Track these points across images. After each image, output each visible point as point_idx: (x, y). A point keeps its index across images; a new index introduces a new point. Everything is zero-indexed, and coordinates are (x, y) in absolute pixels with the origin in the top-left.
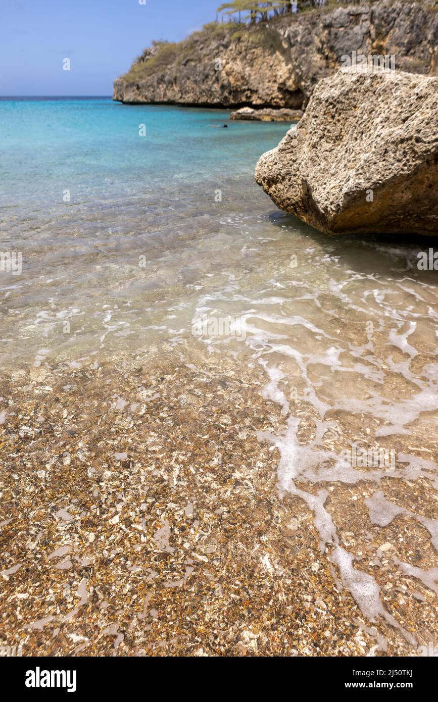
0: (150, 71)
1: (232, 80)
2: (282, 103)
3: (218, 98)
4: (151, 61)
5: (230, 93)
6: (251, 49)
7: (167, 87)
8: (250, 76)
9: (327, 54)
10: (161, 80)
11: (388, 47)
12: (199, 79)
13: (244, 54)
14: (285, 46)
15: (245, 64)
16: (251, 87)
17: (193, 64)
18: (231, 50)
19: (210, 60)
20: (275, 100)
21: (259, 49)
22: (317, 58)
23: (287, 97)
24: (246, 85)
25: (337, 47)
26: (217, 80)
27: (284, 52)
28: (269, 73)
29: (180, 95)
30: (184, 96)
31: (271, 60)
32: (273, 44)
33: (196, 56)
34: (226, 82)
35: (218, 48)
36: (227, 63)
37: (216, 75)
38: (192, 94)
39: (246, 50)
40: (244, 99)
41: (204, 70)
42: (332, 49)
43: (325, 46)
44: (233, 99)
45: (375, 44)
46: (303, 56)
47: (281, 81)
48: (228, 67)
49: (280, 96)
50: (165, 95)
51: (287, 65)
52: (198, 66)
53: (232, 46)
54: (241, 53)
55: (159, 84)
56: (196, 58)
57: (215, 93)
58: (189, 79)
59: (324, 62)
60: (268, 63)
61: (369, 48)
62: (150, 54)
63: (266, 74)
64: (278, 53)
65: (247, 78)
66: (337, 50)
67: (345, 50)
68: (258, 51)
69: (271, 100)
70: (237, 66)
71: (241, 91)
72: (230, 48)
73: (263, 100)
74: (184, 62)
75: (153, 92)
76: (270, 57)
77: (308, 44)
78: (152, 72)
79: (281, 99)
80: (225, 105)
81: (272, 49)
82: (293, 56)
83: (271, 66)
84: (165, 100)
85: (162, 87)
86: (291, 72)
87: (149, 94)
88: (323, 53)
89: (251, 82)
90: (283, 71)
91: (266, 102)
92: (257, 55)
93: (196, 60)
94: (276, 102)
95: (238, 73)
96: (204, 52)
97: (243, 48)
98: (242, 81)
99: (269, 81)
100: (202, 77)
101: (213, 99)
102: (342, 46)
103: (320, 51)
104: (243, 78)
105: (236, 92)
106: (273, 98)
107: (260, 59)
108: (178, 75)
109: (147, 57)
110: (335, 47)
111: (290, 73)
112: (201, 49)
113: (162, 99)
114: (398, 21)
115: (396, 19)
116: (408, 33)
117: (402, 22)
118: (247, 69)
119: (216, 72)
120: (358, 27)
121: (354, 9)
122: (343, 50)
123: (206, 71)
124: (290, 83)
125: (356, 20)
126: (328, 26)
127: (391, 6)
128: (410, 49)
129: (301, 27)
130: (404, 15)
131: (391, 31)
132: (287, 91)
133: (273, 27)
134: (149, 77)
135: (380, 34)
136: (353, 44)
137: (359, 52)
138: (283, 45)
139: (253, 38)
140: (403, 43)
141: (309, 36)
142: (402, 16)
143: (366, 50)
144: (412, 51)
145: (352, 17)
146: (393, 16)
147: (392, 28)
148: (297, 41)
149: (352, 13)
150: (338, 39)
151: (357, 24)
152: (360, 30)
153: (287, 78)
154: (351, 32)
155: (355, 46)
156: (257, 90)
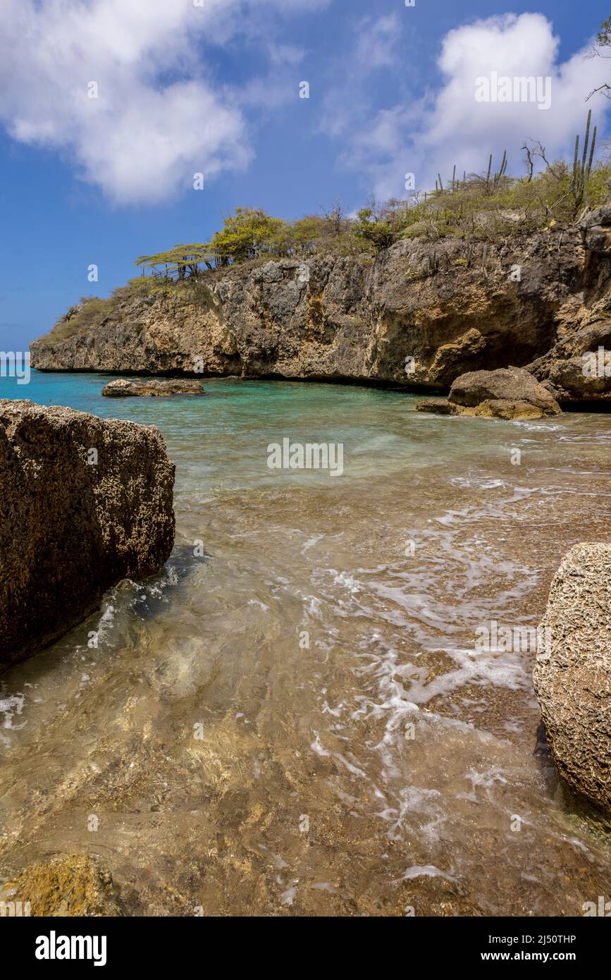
0: (71, 333)
1: (158, 342)
2: (220, 369)
3: (143, 364)
4: (75, 320)
5: (157, 358)
6: (179, 307)
7: (89, 351)
8: (179, 337)
9: (261, 312)
10: (81, 343)
11: (325, 305)
12: (119, 342)
13: (171, 312)
14: (217, 303)
15: (174, 324)
16: (181, 351)
17: (112, 324)
18: (156, 308)
19: (132, 319)
20: (212, 366)
21: (189, 306)
22: (251, 317)
23: (226, 362)
24: (176, 348)
25: (271, 305)
26: (141, 342)
27: (218, 310)
28: (202, 334)
29: (98, 361)
30: (102, 362)
31: (204, 319)
32: (204, 300)
33: (117, 314)
34: (151, 345)
35: (141, 305)
36: (152, 323)
37: (139, 337)
38: (112, 360)
39: (173, 308)
40: (174, 365)
41: (125, 331)
42: (266, 306)
43: (259, 303)
44: (161, 365)
45: (311, 301)
46: (236, 314)
47: (216, 343)
48: (154, 326)
49: (218, 361)
50: (86, 360)
51: (221, 325)
52: (118, 326)
53: (157, 303)
54: (168, 311)
55: (79, 347)
56: (116, 317)
57: (139, 358)
58: (107, 342)
59: (259, 321)
60: (201, 323)
61: (308, 305)
62: (76, 312)
63: (199, 335)
64: (211, 311)
65: (177, 341)
66: (272, 308)
67: (280, 308)
68: (189, 309)
69: (206, 366)
70: (165, 327)
71: (170, 355)
72: (155, 305)
74: (102, 322)
75: (71, 357)
76: (203, 316)
77: (240, 302)
78: (71, 334)
79: (219, 365)
80: (152, 372)
81: (206, 307)
82: (224, 315)
83: (204, 326)
84: (87, 366)
85: (84, 350)
86: (226, 333)
87: (66, 360)
88: (258, 311)
89: (181, 345)
90: (217, 331)
91: (199, 368)
92: (187, 313)
93: (116, 320)
94: (213, 369)
95: (166, 335)
96: (126, 310)
97: (171, 306)
98: (170, 344)
99: (204, 343)
100: (122, 339)
101: (138, 365)
102: (276, 303)
103: (253, 308)
104: (171, 340)
105: (163, 357)
106: (208, 364)
107: (193, 318)
108: (96, 337)
109: (73, 316)
110: (268, 304)
112: (122, 307)
113: (83, 366)
114: (332, 274)
115: (329, 273)
116: (345, 289)
117: (337, 277)
118: (176, 329)
119: (138, 333)
120: (293, 282)
121: (287, 262)
122: (278, 307)
123: (127, 333)
124: (226, 345)
125: (290, 275)
126: (259, 281)
127: (322, 259)
128: (350, 307)
129: (231, 282)
130: (338, 269)
131: (326, 287)
132: (224, 354)
133: (202, 282)
134: (67, 340)
135: (315, 289)
136: (290, 300)
137: (298, 310)
138: (214, 302)
139: (181, 294)
140: (341, 300)
141: (241, 292)
142: (336, 270)
143: (304, 307)
144: (353, 309)
145: (285, 271)
146: (326, 269)
147: (326, 283)
148: (227, 298)
149: (284, 266)
150: (272, 294)
151: (291, 279)
152: (295, 285)
153: (223, 340)
154: (285, 287)
155: (292, 303)
156: (189, 355)
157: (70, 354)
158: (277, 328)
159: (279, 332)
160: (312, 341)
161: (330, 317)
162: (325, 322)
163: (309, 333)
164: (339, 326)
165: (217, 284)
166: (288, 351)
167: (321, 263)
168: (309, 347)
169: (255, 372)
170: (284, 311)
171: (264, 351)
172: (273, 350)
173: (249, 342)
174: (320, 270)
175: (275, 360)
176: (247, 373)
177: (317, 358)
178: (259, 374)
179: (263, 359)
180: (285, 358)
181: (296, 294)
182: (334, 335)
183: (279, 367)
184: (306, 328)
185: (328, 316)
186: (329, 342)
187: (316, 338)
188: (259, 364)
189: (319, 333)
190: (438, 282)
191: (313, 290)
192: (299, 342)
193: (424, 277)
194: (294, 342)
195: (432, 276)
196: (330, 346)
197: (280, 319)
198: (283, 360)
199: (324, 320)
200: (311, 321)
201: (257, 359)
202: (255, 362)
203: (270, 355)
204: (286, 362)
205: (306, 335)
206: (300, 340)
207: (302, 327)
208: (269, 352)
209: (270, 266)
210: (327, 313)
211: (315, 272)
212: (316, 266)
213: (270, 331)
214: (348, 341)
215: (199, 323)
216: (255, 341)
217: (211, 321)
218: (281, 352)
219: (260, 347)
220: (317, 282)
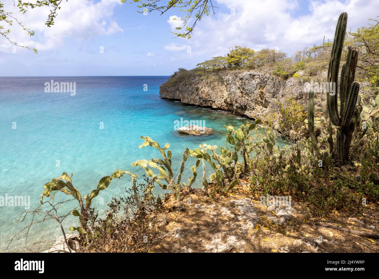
1: (203, 95)
2: (226, 108)
3: (198, 103)
4: (176, 79)
5: (203, 101)
6: (212, 82)
9: (242, 91)
10: (177, 89)
11: (265, 93)
12: (190, 93)
13: (209, 84)
14: (226, 84)
15: (210, 89)
16: (212, 100)
18: (204, 82)
19: (195, 85)
20: (223, 107)
21: (216, 82)
22: (238, 92)
23: (228, 106)
24: (210, 98)
27: (226, 86)
29: (182, 98)
30: (184, 100)
31: (221, 88)
32: (221, 81)
33: (190, 82)
34: (201, 96)
35: (199, 80)
36: (202, 88)
37: (197, 93)
38: (187, 100)
40: (209, 105)
42: (243, 89)
43: (241, 87)
44: (205, 104)
45: (260, 90)
47: (225, 98)
48: (202, 89)
49: (225, 105)
50: (179, 96)
51: (227, 92)
52: (190, 87)
53: (204, 80)
54: (208, 84)
55: (176, 91)
56: (189, 84)
57: (197, 100)
58: (186, 93)
59: (240, 94)
61: (259, 92)
62: (177, 74)
63: (219, 94)
64: (224, 86)
65: (211, 95)
66: (245, 90)
67: (249, 90)
68: (216, 83)
69: (221, 106)
70: (206, 89)
71: (208, 100)
74: (184, 85)
76: (221, 86)
78: (174, 85)
79: (226, 106)
80: (201, 106)
81: (222, 83)
82: (228, 89)
83: (221, 91)
84: (179, 98)
85: (178, 93)
87: (172, 95)
88: (240, 90)
89: (212, 97)
90: (226, 94)
91: (218, 107)
92: (215, 85)
94: (223, 108)
95: (207, 93)
97: (209, 82)
98: (209, 97)
99: (221, 97)
101: (196, 103)
102: (247, 88)
103: (239, 88)
104: (209, 95)
105: (205, 101)
106: (222, 106)
107: (217, 87)
108: (182, 90)
109: (176, 76)
110: (244, 88)
111: (229, 96)
112: (192, 80)
113: (177, 98)
114: (268, 82)
115: (267, 81)
116: (273, 88)
117: (270, 83)
118: (211, 91)
119: (197, 91)
120: (254, 81)
121: (252, 73)
122: (248, 90)
123: (193, 90)
124: (229, 100)
126: (241, 79)
127: (265, 75)
128: (275, 95)
129: (231, 77)
130: (271, 80)
131: (266, 86)
132: (228, 103)
133: (221, 74)
134: (172, 88)
135: (262, 86)
137: (255, 92)
138: (225, 83)
139: (213, 77)
140: (271, 92)
141: (234, 81)
142: (270, 80)
143: (257, 92)
144: (275, 96)
145: (251, 76)
146: (266, 80)
147: (266, 85)
148: (229, 83)
149: (251, 74)
150: (246, 85)
151: (254, 79)
152: (255, 82)
153: (227, 98)
154: (251, 82)
155: (253, 89)
156: (215, 101)
157: (173, 93)
158: (247, 98)
159: (248, 99)
160: (260, 105)
161: (267, 98)
162: (265, 99)
163: (259, 102)
164: (269, 102)
165: (226, 77)
166: (251, 107)
167: (264, 77)
168: (259, 108)
169: (238, 113)
170: (250, 92)
171: (242, 106)
172: (245, 106)
173: (236, 102)
174: (264, 79)
175: (246, 110)
176: (235, 112)
177: (261, 113)
178: (240, 114)
179: (242, 109)
180: (250, 110)
181: (255, 85)
182: (268, 105)
183: (247, 113)
184: (258, 100)
185: (265, 98)
186: (266, 107)
187: (261, 104)
188: (240, 110)
189: (262, 103)
190: (302, 102)
191: (261, 86)
192: (255, 105)
193: (297, 99)
194: (253, 104)
195: (300, 99)
196: (266, 109)
197: (248, 95)
198: (249, 110)
199: (264, 99)
200: (260, 98)
201: (239, 109)
203: (244, 108)
204: (250, 111)
205: (257, 103)
206: (255, 104)
207: (257, 100)
208: (244, 107)
209: (245, 73)
210: (265, 97)
211: (261, 80)
212: (262, 78)
213: (244, 98)
214: (272, 109)
215: (219, 89)
216: (239, 102)
217: (223, 89)
218: (248, 108)
219: (240, 104)
220: (262, 84)
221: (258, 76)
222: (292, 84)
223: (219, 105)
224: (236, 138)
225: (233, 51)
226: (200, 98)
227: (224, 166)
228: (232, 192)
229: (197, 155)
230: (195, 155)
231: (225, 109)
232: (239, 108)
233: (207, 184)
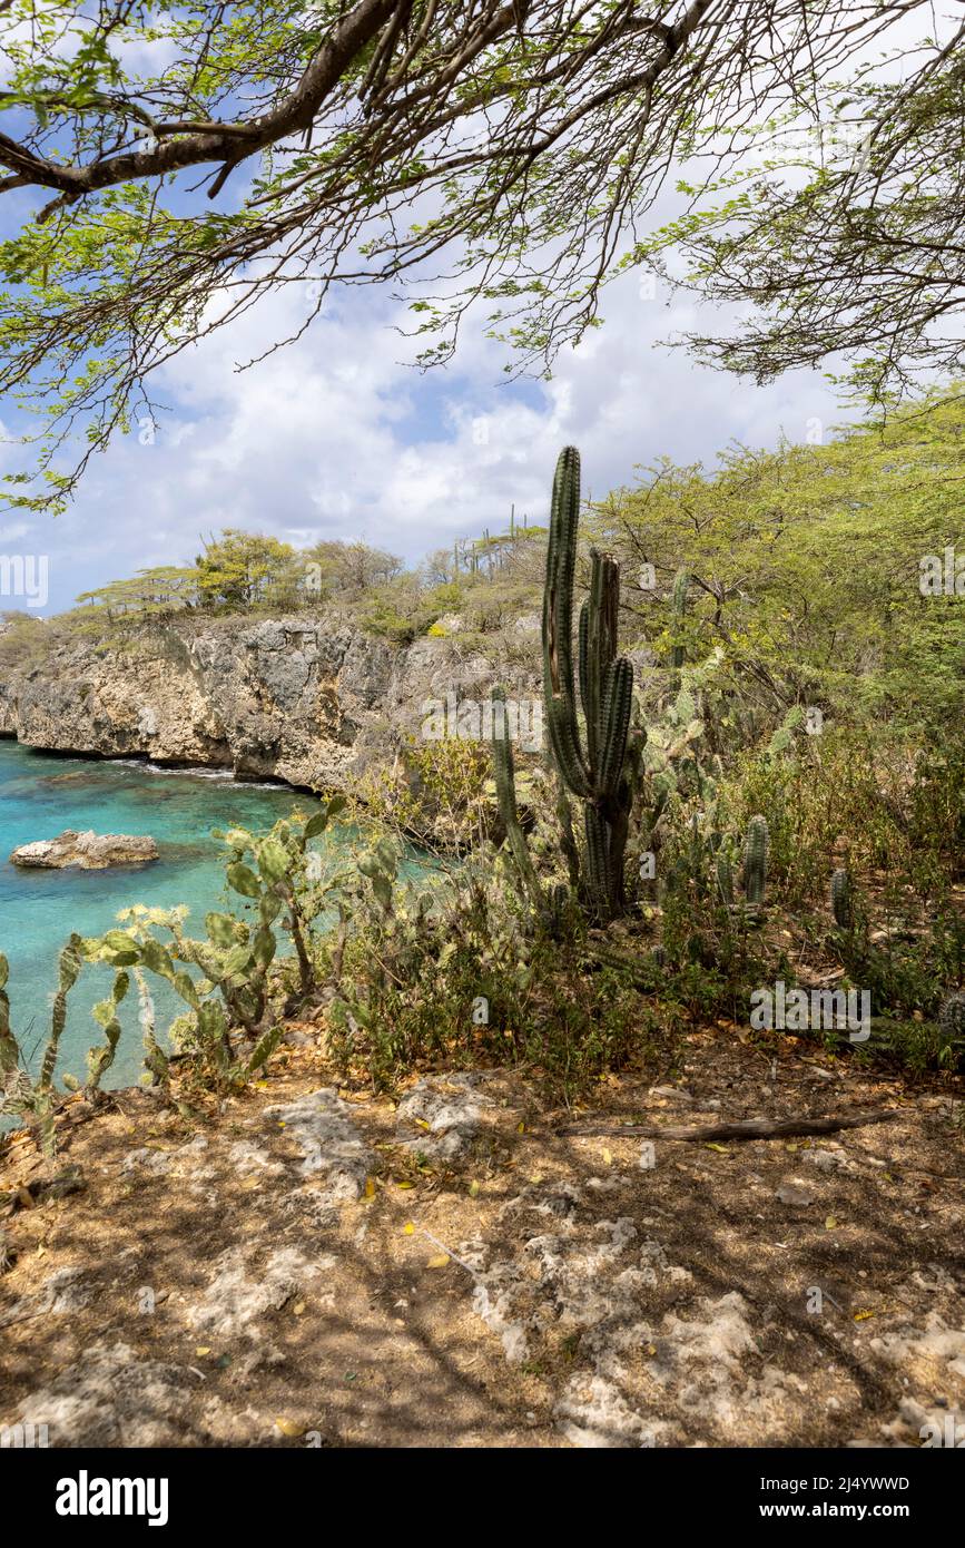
1: (111, 712)
2: (204, 756)
3: (91, 742)
5: (112, 735)
6: (144, 662)
7: (10, 710)
8: (144, 707)
9: (257, 689)
11: (341, 694)
12: (54, 708)
13: (132, 670)
14: (196, 667)
15: (136, 686)
16: (147, 727)
17: (44, 679)
18: (110, 663)
19: (74, 675)
20: (191, 751)
21: (159, 662)
22: (244, 693)
23: (211, 747)
24: (139, 723)
25: (270, 681)
26: (87, 711)
27: (198, 675)
29: (24, 730)
30: (29, 735)
31: (180, 682)
32: (178, 656)
33: (52, 666)
34: (101, 717)
35: (88, 656)
36: (103, 684)
37: (85, 704)
38: (43, 733)
39: (135, 664)
40: (137, 747)
41: (63, 692)
42: (263, 682)
43: (253, 676)
44: (118, 745)
45: (322, 685)
46: (223, 687)
47: (196, 720)
48: (104, 691)
50: (8, 719)
51: (202, 697)
52: (52, 684)
53: (111, 656)
54: (126, 668)
56: (51, 670)
57: (84, 733)
58: (36, 705)
59: (253, 702)
60: (176, 687)
61: (318, 690)
63: (172, 705)
64: (189, 673)
65: (140, 712)
66: (271, 686)
67: (282, 687)
68: (158, 665)
69: (183, 751)
70: (121, 690)
71: (130, 732)
72: (107, 659)
73: (168, 752)
74: (30, 675)
76: (179, 677)
77: (228, 670)
79: (202, 750)
80: (104, 753)
81: (182, 663)
82: (206, 686)
83: (181, 693)
84: (9, 729)
86: (209, 708)
88: (252, 687)
89: (146, 719)
90: (198, 704)
91: (173, 754)
92: (155, 672)
93: (50, 675)
94: (193, 755)
95: (123, 702)
96: (65, 660)
97: (130, 661)
98: (132, 716)
99: (180, 718)
100: (58, 704)
101: (82, 743)
102: (277, 681)
103: (246, 681)
104: (132, 710)
105: (121, 734)
106: (186, 748)
107: (164, 678)
108: (20, 694)
110: (266, 681)
111: (210, 710)
112: (60, 655)
114: (348, 655)
115: (344, 652)
116: (366, 676)
117: (355, 659)
118: (141, 695)
119: (83, 698)
120: (298, 653)
121: (290, 624)
122: (279, 686)
123: (66, 696)
124: (210, 725)
125: (295, 641)
126: (253, 647)
127: (335, 632)
128: (374, 700)
129: (214, 641)
130: (357, 648)
131: (341, 670)
132: (208, 737)
133: (176, 631)
135: (327, 671)
136: (295, 678)
137: (307, 691)
138: (192, 664)
139: (146, 643)
140: (361, 691)
141: (228, 656)
142: (353, 649)
143: (313, 690)
144: (376, 703)
145: (288, 635)
146: (339, 647)
147: (341, 665)
148: (209, 663)
149: (287, 628)
150: (270, 668)
151: (297, 647)
152: (302, 657)
153: (206, 717)
154: (289, 659)
155: (300, 682)
156: (157, 735)
158: (280, 715)
159: (281, 720)
160: (325, 739)
161: (347, 713)
162: (343, 716)
163: (322, 728)
164: (359, 726)
165: (196, 640)
166: (295, 748)
167: (334, 638)
168: (322, 747)
169: (250, 770)
170: (288, 693)
171: (261, 745)
172: (274, 745)
173: (240, 730)
174: (332, 647)
175: (278, 758)
176: (240, 770)
177: (332, 766)
178: (256, 774)
179: (262, 754)
180: (291, 757)
181: (304, 669)
182: (355, 735)
183: (281, 768)
184: (318, 721)
185: (343, 712)
186: (349, 744)
187: (330, 735)
188: (256, 760)
189: (334, 729)
191: (324, 671)
194: (301, 736)
196: (349, 749)
197: (283, 703)
198: (288, 759)
199: (340, 715)
200: (323, 712)
201: (253, 755)
202: (250, 758)
203: (270, 751)
204: (292, 762)
205: (315, 730)
206: (310, 736)
207: (313, 719)
208: (268, 748)
209: (267, 627)
210: (342, 707)
211: (325, 649)
212: (327, 641)
213: (268, 716)
214: (370, 750)
215: (172, 688)
216: (249, 730)
217: (189, 687)
218: (285, 749)
219: (256, 739)
220: (329, 662)
221: (312, 637)
222: (428, 661)
223: (176, 747)
224: (264, 870)
225: (215, 547)
226: (97, 725)
227: (224, 984)
228: (265, 1076)
229: (115, 953)
230: (108, 957)
231: (201, 762)
232: (253, 752)
233: (161, 1065)
